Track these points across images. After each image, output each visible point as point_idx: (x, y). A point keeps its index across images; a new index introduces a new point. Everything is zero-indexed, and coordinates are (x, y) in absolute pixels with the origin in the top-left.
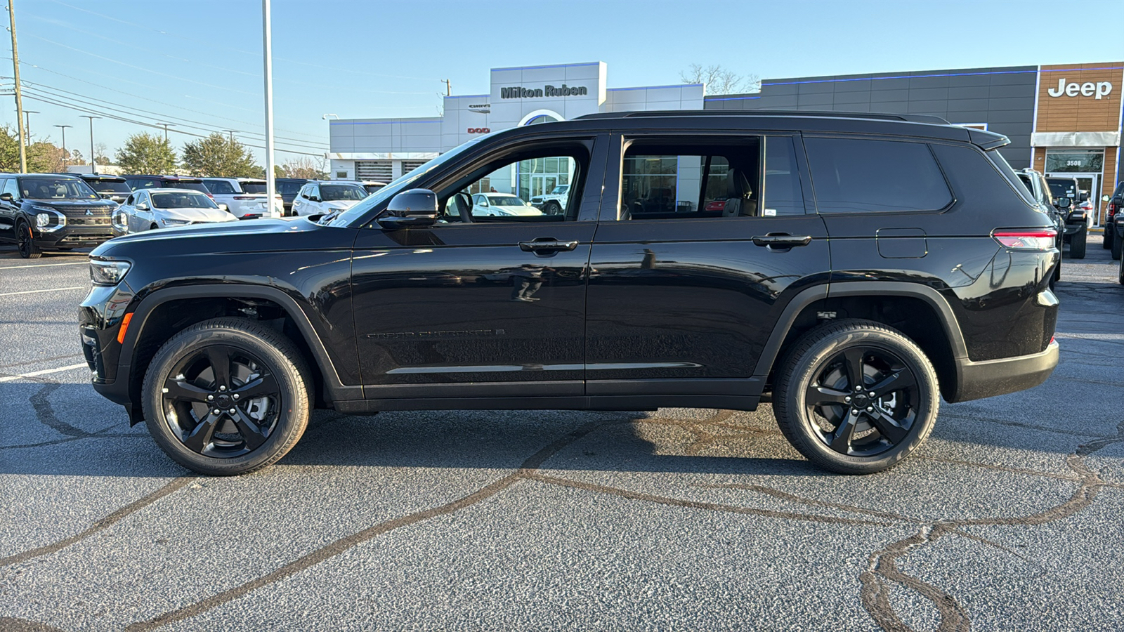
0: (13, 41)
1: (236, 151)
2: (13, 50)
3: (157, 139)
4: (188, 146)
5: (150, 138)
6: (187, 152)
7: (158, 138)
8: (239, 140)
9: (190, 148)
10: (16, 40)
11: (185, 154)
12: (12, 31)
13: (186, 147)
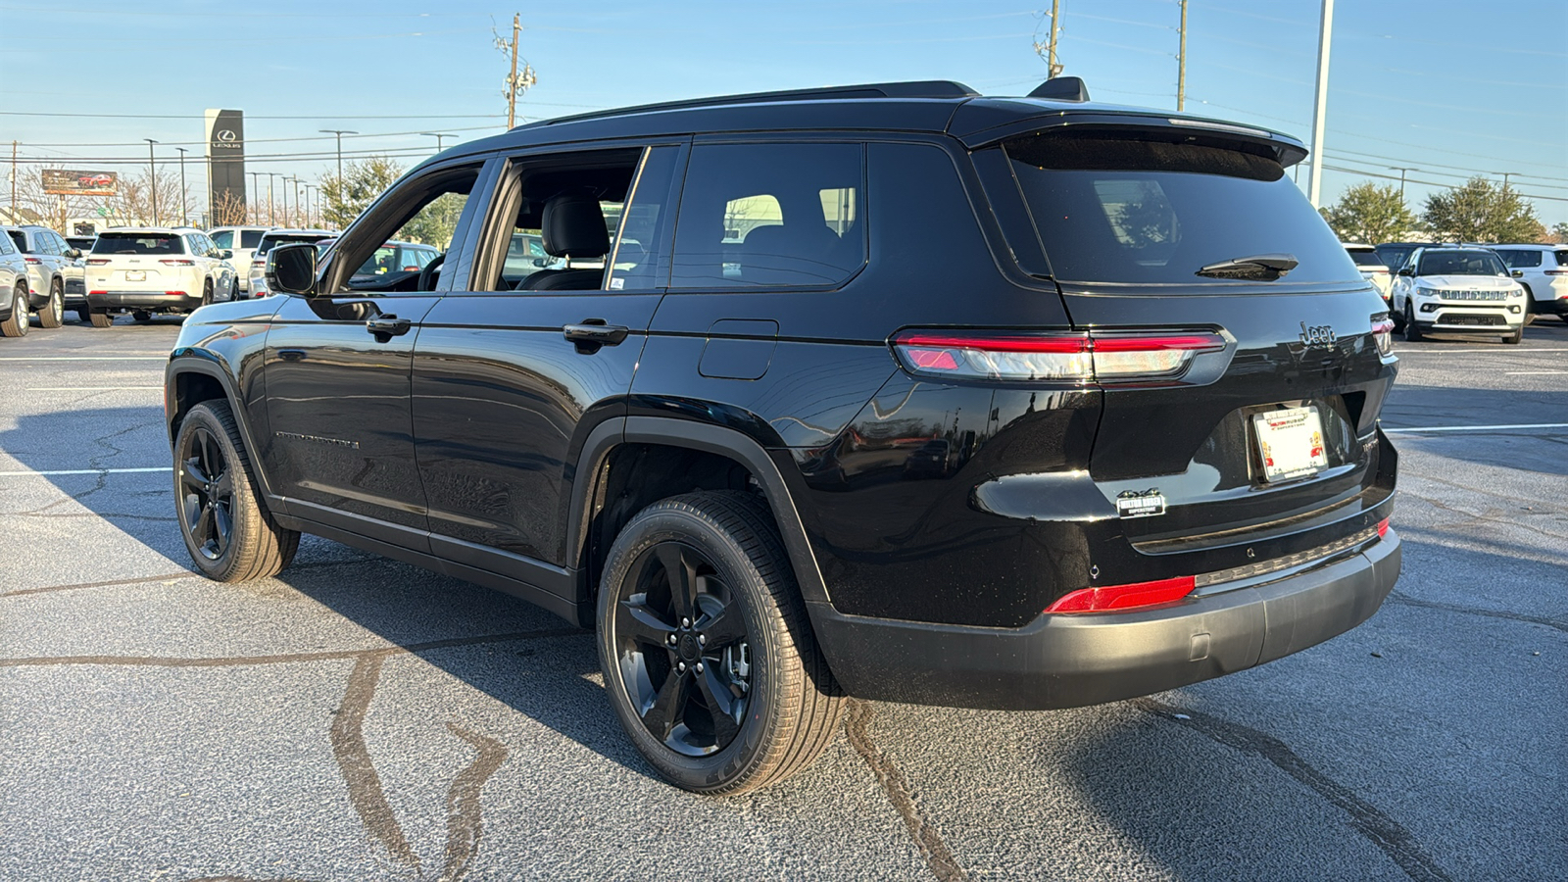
0: (1180, 72)
1: (1507, 202)
2: (1179, 84)
3: (1384, 191)
4: (1432, 199)
5: (1375, 190)
6: (1431, 207)
7: (1386, 189)
8: (1515, 189)
9: (1436, 202)
10: (1184, 70)
11: (1427, 210)
12: (1180, 60)
13: (1429, 200)
